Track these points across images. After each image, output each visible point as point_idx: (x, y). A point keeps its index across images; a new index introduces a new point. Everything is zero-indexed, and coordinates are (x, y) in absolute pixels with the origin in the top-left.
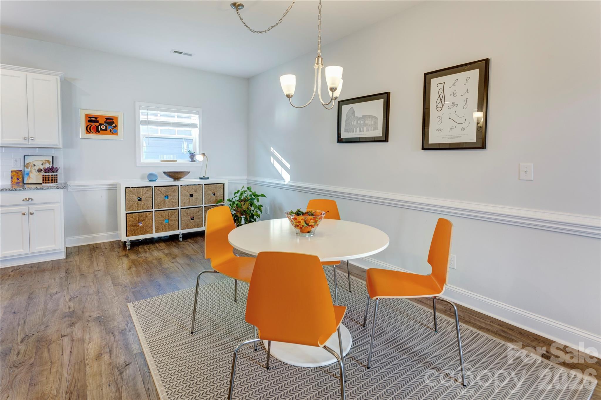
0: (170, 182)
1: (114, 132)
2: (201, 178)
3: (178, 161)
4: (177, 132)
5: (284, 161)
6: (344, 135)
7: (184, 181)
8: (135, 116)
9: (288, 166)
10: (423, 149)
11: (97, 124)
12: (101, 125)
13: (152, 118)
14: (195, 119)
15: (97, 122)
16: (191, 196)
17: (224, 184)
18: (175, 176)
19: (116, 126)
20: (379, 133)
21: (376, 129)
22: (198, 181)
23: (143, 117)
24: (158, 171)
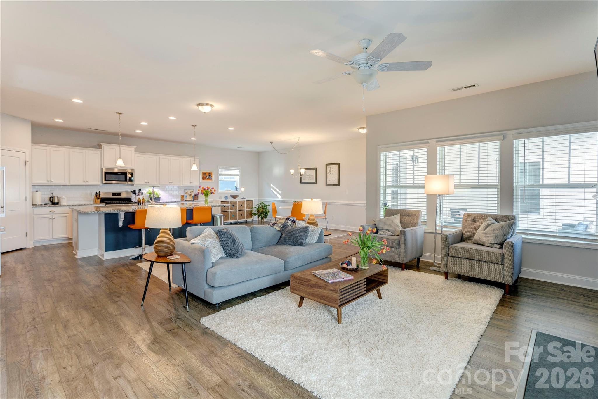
0: (232, 199)
1: (211, 179)
2: (242, 198)
3: (232, 191)
4: (230, 178)
5: (278, 190)
6: (303, 181)
7: (237, 199)
8: (217, 171)
9: (280, 192)
10: (326, 186)
11: (206, 176)
12: (207, 176)
13: (223, 173)
14: (237, 172)
15: (206, 175)
16: (241, 205)
17: (252, 201)
18: (234, 197)
19: (211, 177)
20: (314, 181)
21: (313, 179)
22: (241, 199)
23: (220, 172)
24: (228, 195)
